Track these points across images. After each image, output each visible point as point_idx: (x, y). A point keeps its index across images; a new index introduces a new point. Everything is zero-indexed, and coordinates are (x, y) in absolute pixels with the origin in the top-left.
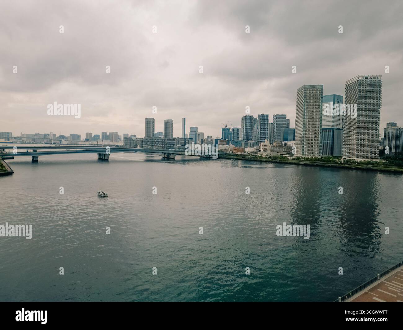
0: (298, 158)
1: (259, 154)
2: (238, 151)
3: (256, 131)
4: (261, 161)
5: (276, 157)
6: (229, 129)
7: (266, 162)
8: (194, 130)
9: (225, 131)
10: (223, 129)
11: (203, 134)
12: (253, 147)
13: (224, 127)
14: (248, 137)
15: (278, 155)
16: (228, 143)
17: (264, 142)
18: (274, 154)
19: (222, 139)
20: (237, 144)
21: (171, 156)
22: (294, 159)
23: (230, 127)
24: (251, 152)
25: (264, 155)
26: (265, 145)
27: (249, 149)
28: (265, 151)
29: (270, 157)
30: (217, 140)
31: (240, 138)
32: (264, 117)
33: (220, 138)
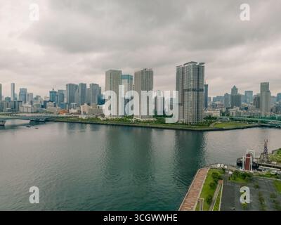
0: (107, 120)
1: (80, 117)
2: (64, 112)
3: (77, 94)
4: (83, 123)
5: (93, 118)
6: (56, 92)
7: (86, 123)
8: (23, 91)
9: (53, 93)
10: (50, 92)
11: (32, 94)
12: (75, 109)
13: (51, 90)
14: (72, 99)
15: (94, 116)
16: (55, 106)
17: (84, 104)
18: (91, 116)
19: (50, 101)
20: (63, 106)
21: (1, 124)
23: (56, 90)
24: (74, 113)
25: (84, 117)
26: (84, 108)
27: (72, 111)
28: (85, 113)
29: (89, 118)
30: (45, 102)
31: (65, 101)
32: (83, 85)
33: (48, 100)
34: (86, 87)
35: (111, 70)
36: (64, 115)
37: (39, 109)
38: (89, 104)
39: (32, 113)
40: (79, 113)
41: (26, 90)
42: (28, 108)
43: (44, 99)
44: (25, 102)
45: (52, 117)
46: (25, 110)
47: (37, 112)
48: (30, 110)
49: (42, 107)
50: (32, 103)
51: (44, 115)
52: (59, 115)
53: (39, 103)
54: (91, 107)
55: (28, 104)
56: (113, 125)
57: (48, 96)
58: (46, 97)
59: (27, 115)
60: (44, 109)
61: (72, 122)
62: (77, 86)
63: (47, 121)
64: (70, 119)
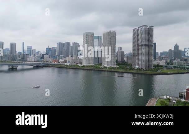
0: (84, 66)
1: (66, 64)
2: (55, 61)
3: (65, 50)
4: (67, 68)
6: (50, 48)
7: (70, 68)
10: (47, 48)
11: (35, 50)
12: (63, 59)
13: (48, 47)
14: (61, 53)
15: (75, 64)
16: (49, 57)
17: (68, 56)
18: (73, 64)
19: (46, 54)
20: (54, 57)
21: (15, 67)
22: (82, 66)
24: (62, 62)
25: (68, 64)
26: (68, 58)
27: (61, 60)
28: (69, 62)
29: (71, 65)
30: (43, 55)
31: (56, 54)
32: (68, 44)
34: (70, 45)
35: (86, 32)
36: (55, 63)
37: (39, 59)
38: (72, 56)
39: (35, 61)
40: (65, 62)
41: (31, 47)
42: (32, 58)
43: (42, 53)
44: (31, 55)
45: (49, 64)
46: (30, 60)
47: (38, 61)
48: (33, 60)
50: (35, 55)
51: (42, 63)
52: (53, 63)
53: (39, 55)
54: (73, 58)
56: (87, 70)
59: (32, 63)
60: (42, 59)
61: (61, 67)
62: (64, 44)
63: (44, 66)
64: (60, 65)
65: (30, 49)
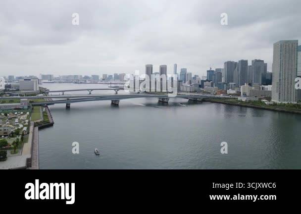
0: (275, 104)
1: (239, 98)
2: (221, 93)
3: (237, 73)
4: (243, 106)
5: (255, 101)
6: (213, 71)
7: (246, 107)
9: (210, 73)
10: (208, 71)
11: (191, 74)
12: (234, 89)
13: (209, 69)
14: (230, 78)
15: (257, 99)
16: (212, 86)
17: (244, 85)
18: (253, 99)
19: (207, 80)
20: (220, 86)
22: (271, 105)
23: (213, 69)
24: (233, 95)
25: (244, 99)
26: (244, 88)
27: (230, 91)
28: (245, 95)
29: (250, 101)
30: (203, 81)
31: (223, 81)
32: (244, 63)
33: (205, 79)
34: (247, 64)
35: (281, 41)
36: (222, 96)
37: (197, 88)
38: (250, 85)
39: (190, 92)
40: (239, 94)
41: (186, 69)
42: (187, 87)
43: (201, 79)
44: (185, 82)
45: (211, 98)
46: (185, 90)
47: (195, 92)
48: (189, 90)
49: (200, 86)
50: (190, 82)
51: (201, 94)
52: (217, 96)
53: (197, 82)
54: (253, 88)
55: (187, 84)
56: (282, 112)
57: (206, 75)
58: (203, 77)
59: (186, 94)
60: (201, 89)
61: (230, 104)
62: (236, 63)
63: (204, 101)
64: (228, 100)
65: (184, 72)
